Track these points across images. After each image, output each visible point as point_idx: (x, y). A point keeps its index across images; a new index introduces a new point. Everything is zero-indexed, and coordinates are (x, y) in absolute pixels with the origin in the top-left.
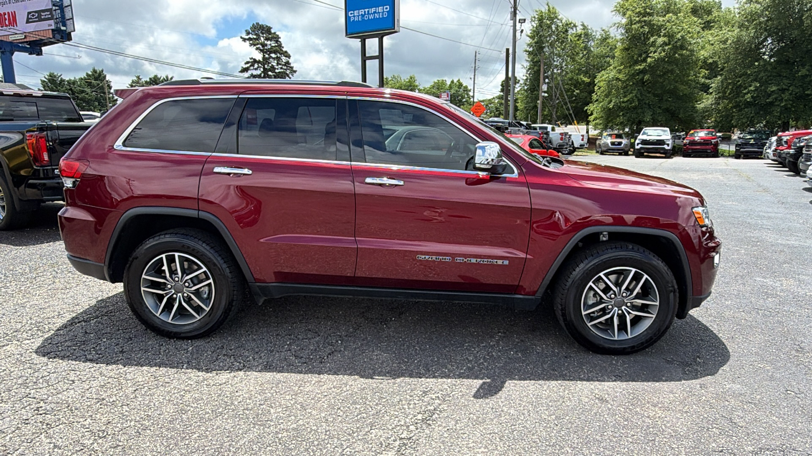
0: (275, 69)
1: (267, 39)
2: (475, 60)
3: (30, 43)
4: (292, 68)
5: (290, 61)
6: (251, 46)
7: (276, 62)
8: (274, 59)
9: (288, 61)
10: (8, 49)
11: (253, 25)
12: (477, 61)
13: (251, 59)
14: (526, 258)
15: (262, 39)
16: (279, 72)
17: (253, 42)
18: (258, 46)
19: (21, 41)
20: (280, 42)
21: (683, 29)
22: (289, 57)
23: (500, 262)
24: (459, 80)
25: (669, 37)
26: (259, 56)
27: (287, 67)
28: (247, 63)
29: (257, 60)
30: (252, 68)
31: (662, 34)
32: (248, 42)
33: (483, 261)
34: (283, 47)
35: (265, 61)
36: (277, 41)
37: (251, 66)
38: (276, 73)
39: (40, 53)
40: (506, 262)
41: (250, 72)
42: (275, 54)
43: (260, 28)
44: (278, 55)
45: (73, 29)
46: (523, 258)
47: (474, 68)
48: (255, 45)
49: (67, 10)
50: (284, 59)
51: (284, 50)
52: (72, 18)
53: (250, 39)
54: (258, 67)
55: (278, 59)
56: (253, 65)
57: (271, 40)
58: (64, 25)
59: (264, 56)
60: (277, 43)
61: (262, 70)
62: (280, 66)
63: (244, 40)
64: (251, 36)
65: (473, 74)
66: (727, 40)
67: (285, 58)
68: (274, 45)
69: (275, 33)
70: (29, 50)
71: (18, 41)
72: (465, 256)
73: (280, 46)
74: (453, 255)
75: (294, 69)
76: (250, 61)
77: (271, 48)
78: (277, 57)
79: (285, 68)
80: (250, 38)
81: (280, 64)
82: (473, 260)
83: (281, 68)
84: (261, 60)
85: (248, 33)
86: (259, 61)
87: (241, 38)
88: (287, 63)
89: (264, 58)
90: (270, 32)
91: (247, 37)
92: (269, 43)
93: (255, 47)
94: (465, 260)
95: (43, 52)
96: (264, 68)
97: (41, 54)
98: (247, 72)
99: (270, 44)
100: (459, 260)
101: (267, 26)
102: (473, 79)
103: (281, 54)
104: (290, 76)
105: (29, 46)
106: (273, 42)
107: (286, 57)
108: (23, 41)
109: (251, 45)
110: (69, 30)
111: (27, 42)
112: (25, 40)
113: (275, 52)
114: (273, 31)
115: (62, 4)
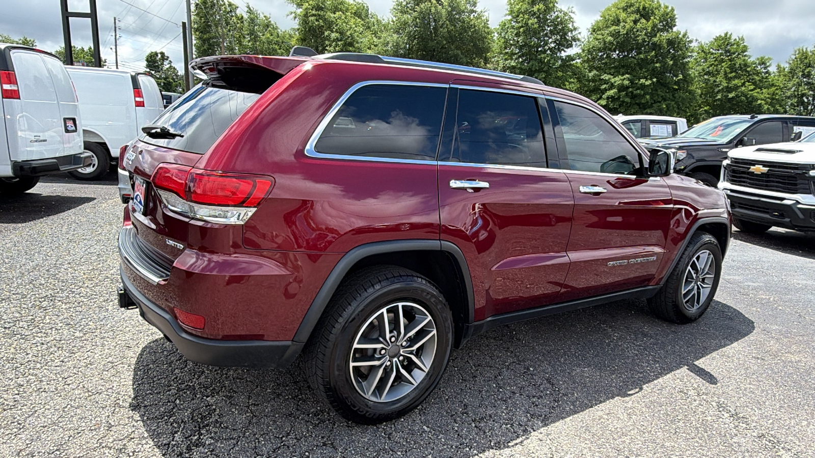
2: (115, 28)
12: (117, 29)
14: (665, 252)
21: (351, 27)
23: (652, 259)
25: (340, 33)
31: (334, 30)
33: (644, 260)
40: (655, 258)
66: (388, 43)
72: (635, 257)
82: (639, 260)
94: (635, 261)
100: (632, 261)
102: (114, 50)
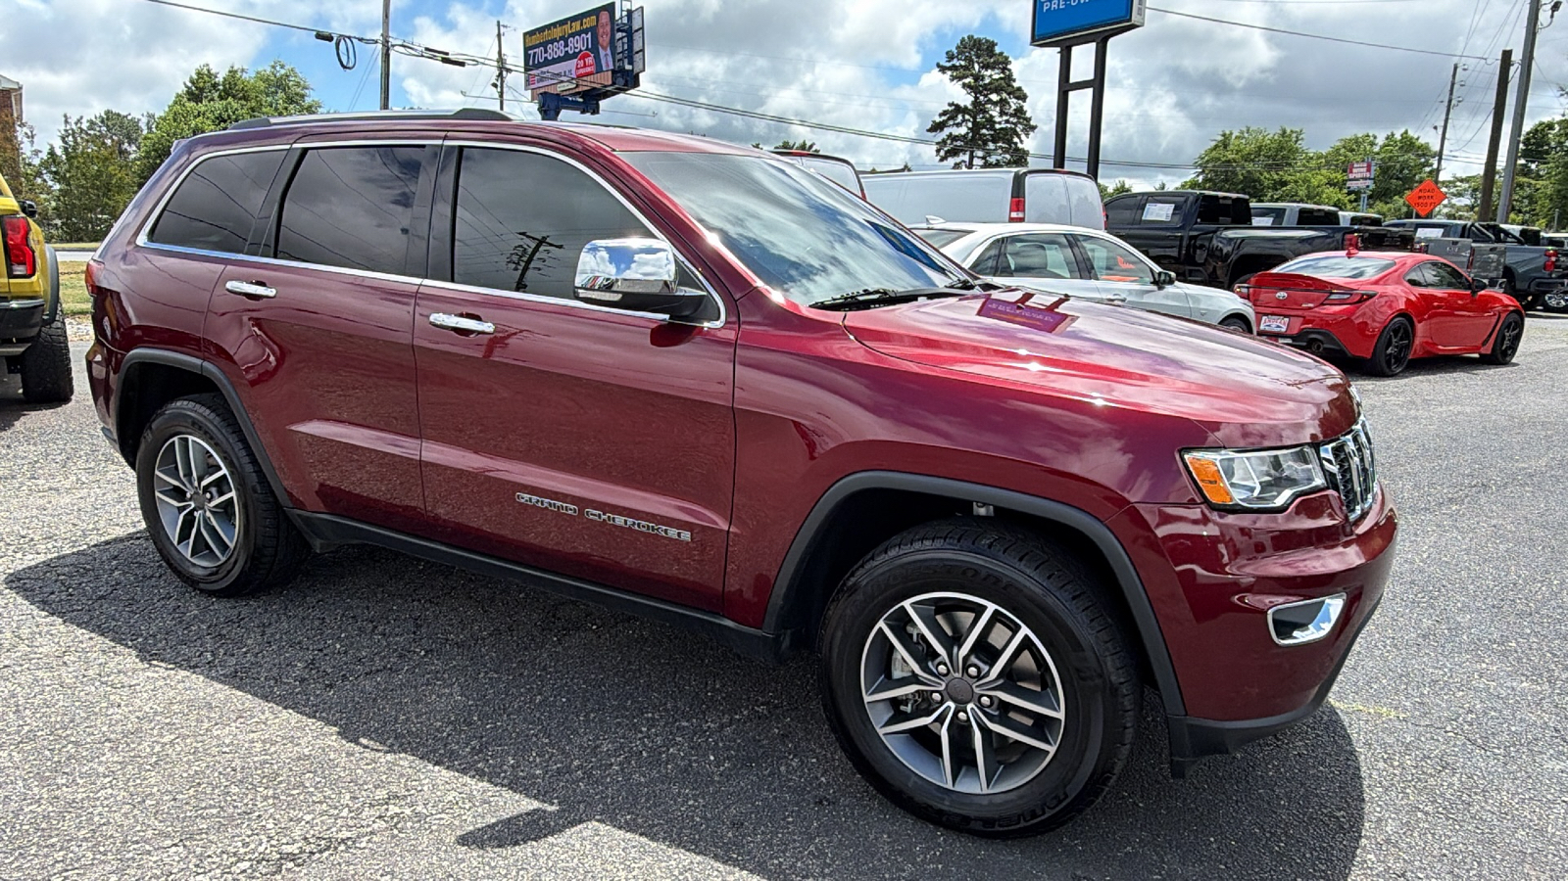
0: (995, 122)
1: (986, 67)
2: (1453, 84)
3: (584, 94)
4: (1028, 120)
5: (1026, 106)
6: (952, 80)
7: (998, 109)
8: (995, 104)
9: (1022, 107)
10: (553, 106)
11: (963, 40)
12: (1455, 86)
13: (950, 105)
14: (728, 532)
15: (976, 66)
16: (1002, 129)
17: (958, 73)
18: (967, 81)
19: (571, 92)
20: (1009, 70)
22: (1024, 98)
23: (673, 533)
24: (1406, 132)
26: (966, 99)
27: (1019, 118)
28: (944, 113)
29: (962, 105)
30: (951, 122)
32: (949, 73)
33: (639, 525)
34: (1014, 81)
35: (978, 107)
36: (1004, 70)
37: (949, 119)
38: (995, 130)
39: (595, 111)
40: (686, 536)
41: (947, 131)
42: (998, 94)
43: (974, 45)
44: (1004, 95)
45: (641, 67)
46: (721, 531)
47: (1446, 104)
48: (960, 78)
49: (637, 37)
50: (1014, 103)
51: (1016, 85)
52: (643, 50)
53: (954, 68)
54: (963, 121)
55: (1003, 102)
56: (953, 118)
57: (993, 68)
58: (631, 63)
59: (976, 98)
60: (1003, 72)
61: (970, 125)
62: (1005, 118)
63: (943, 69)
64: (955, 62)
65: (1444, 117)
67: (1015, 101)
68: (996, 77)
69: (1001, 54)
70: (582, 107)
71: (568, 93)
72: (604, 507)
73: (1009, 79)
74: (582, 502)
75: (1032, 123)
76: (950, 109)
77: (990, 83)
78: (1001, 99)
79: (1015, 120)
80: (954, 66)
81: (1006, 114)
82: (620, 520)
83: (1007, 122)
84: (970, 107)
85: (951, 57)
86: (966, 107)
87: (938, 65)
88: (1020, 112)
89: (976, 103)
90: (992, 51)
91: (948, 65)
92: (989, 72)
93: (961, 83)
94: (603, 517)
95: (601, 109)
96: (975, 123)
97: (598, 113)
98: (942, 129)
99: (990, 76)
100: (593, 514)
101: (987, 41)
102: (1440, 131)
103: (1009, 94)
104: (1023, 137)
105: (581, 100)
106: (996, 71)
107: (1018, 98)
108: (574, 91)
109: (953, 78)
110: (636, 70)
111: (579, 93)
112: (577, 90)
113: (997, 91)
114: (997, 50)
115: (631, 27)
